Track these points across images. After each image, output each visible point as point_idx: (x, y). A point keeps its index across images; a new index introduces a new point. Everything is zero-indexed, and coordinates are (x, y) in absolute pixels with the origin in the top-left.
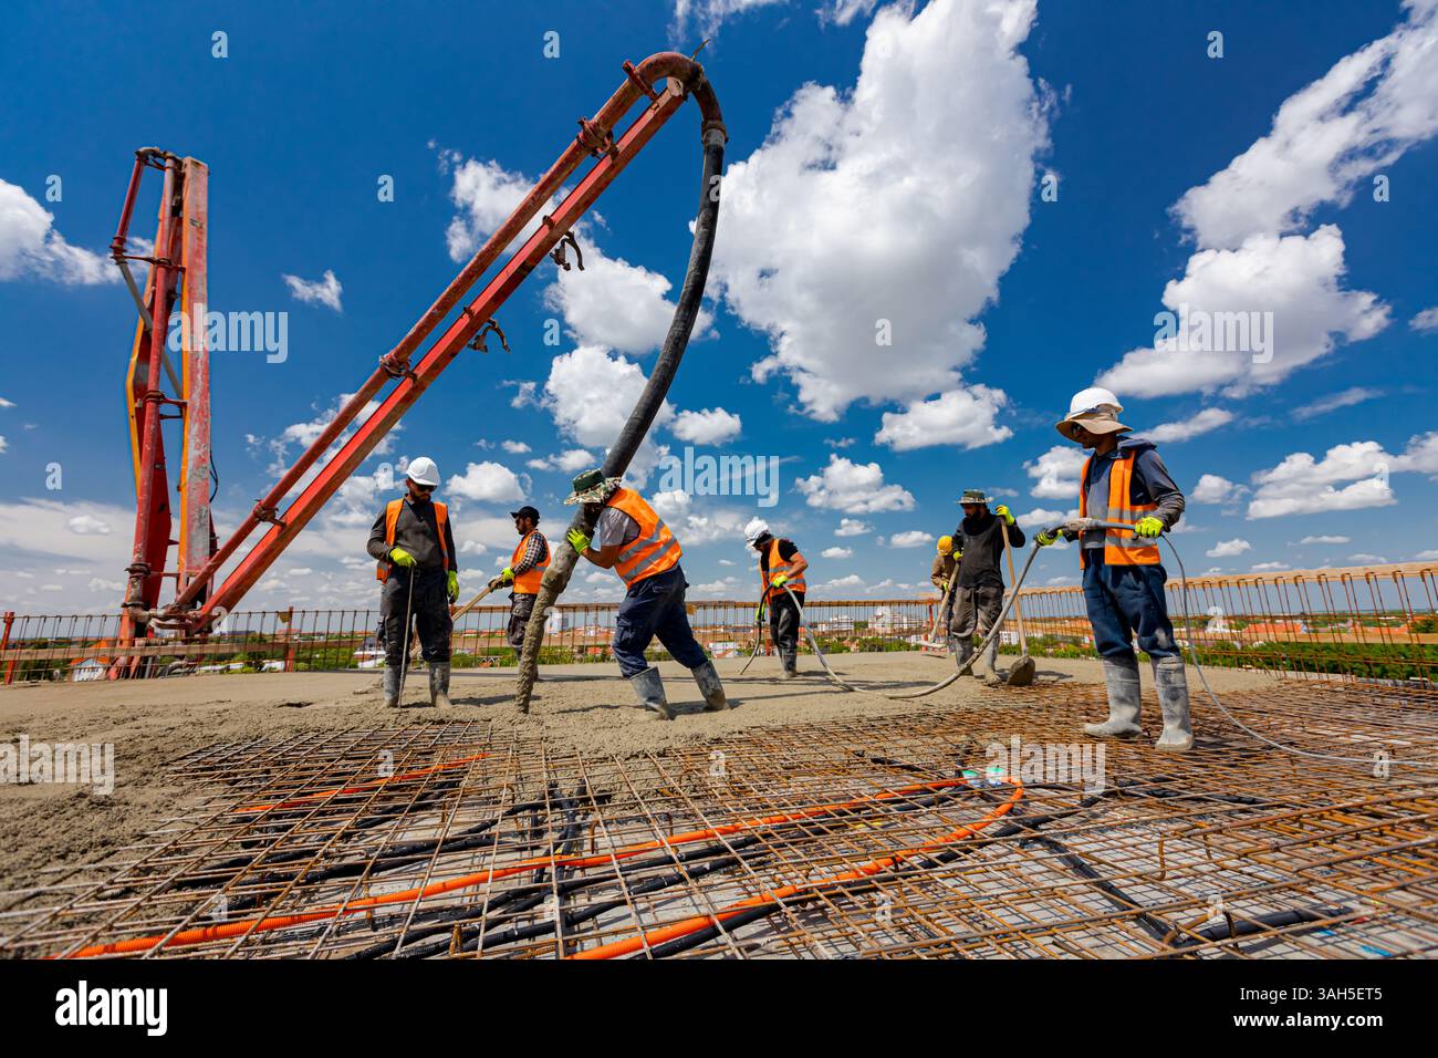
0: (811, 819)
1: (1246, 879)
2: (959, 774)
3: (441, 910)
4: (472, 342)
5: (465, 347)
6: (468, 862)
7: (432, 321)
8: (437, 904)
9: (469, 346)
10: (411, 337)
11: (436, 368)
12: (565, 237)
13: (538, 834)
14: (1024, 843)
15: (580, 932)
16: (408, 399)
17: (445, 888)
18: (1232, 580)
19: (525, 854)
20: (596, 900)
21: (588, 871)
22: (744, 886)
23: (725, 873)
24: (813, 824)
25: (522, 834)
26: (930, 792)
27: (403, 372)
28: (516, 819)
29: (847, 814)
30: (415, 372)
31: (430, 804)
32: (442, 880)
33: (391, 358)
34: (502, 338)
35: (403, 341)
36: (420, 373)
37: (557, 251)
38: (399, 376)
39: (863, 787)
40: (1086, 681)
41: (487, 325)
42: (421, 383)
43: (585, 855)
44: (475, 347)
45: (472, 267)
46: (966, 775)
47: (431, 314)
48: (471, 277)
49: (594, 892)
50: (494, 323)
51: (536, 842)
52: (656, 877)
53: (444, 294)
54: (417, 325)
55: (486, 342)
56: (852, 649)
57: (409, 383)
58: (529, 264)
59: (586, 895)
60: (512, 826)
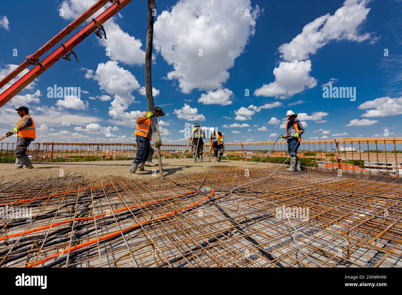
0: (157, 203)
1: (254, 210)
2: (200, 189)
3: (34, 237)
4: (64, 56)
5: (62, 58)
6: (48, 222)
7: (48, 47)
8: (33, 235)
9: (63, 58)
10: (40, 51)
11: (50, 64)
12: (100, 27)
13: (74, 212)
14: (211, 205)
15: (82, 238)
16: (38, 73)
17: (35, 230)
18: (269, 143)
19: (68, 218)
20: (89, 229)
21: (89, 221)
22: (135, 221)
23: (131, 218)
24: (157, 204)
25: (69, 212)
26: (190, 194)
27: (36, 63)
28: (67, 208)
29: (167, 201)
30: (42, 64)
31: (36, 205)
32: (35, 228)
33: (31, 57)
34: (76, 57)
35: (36, 52)
36: (43, 64)
37: (97, 31)
38: (35, 64)
39: (173, 194)
40: (235, 166)
41: (70, 51)
42: (44, 68)
43: (89, 217)
44: (65, 58)
45: (65, 30)
46: (201, 189)
47: (48, 44)
48: (65, 34)
49: (90, 227)
50: (73, 51)
51: (73, 214)
52: (110, 221)
53: (54, 38)
54: (42, 47)
55: (70, 57)
56: (184, 157)
57: (38, 67)
58: (87, 34)
59: (87, 228)
60: (65, 210)
